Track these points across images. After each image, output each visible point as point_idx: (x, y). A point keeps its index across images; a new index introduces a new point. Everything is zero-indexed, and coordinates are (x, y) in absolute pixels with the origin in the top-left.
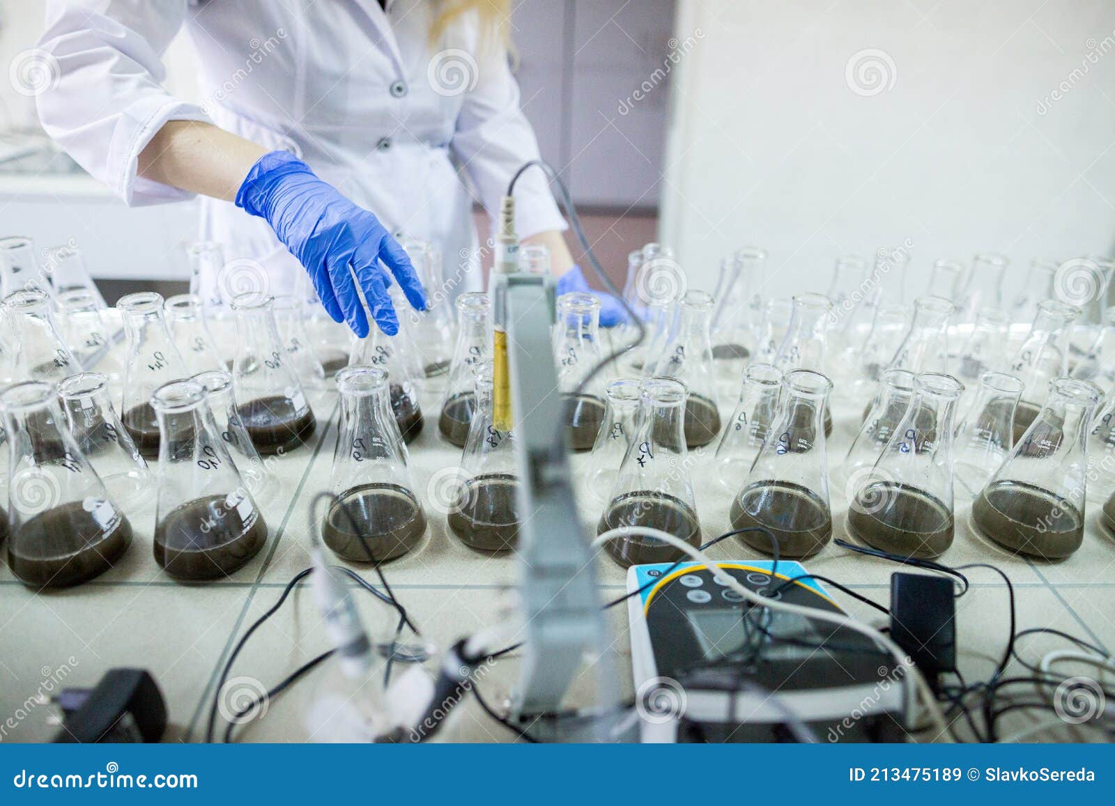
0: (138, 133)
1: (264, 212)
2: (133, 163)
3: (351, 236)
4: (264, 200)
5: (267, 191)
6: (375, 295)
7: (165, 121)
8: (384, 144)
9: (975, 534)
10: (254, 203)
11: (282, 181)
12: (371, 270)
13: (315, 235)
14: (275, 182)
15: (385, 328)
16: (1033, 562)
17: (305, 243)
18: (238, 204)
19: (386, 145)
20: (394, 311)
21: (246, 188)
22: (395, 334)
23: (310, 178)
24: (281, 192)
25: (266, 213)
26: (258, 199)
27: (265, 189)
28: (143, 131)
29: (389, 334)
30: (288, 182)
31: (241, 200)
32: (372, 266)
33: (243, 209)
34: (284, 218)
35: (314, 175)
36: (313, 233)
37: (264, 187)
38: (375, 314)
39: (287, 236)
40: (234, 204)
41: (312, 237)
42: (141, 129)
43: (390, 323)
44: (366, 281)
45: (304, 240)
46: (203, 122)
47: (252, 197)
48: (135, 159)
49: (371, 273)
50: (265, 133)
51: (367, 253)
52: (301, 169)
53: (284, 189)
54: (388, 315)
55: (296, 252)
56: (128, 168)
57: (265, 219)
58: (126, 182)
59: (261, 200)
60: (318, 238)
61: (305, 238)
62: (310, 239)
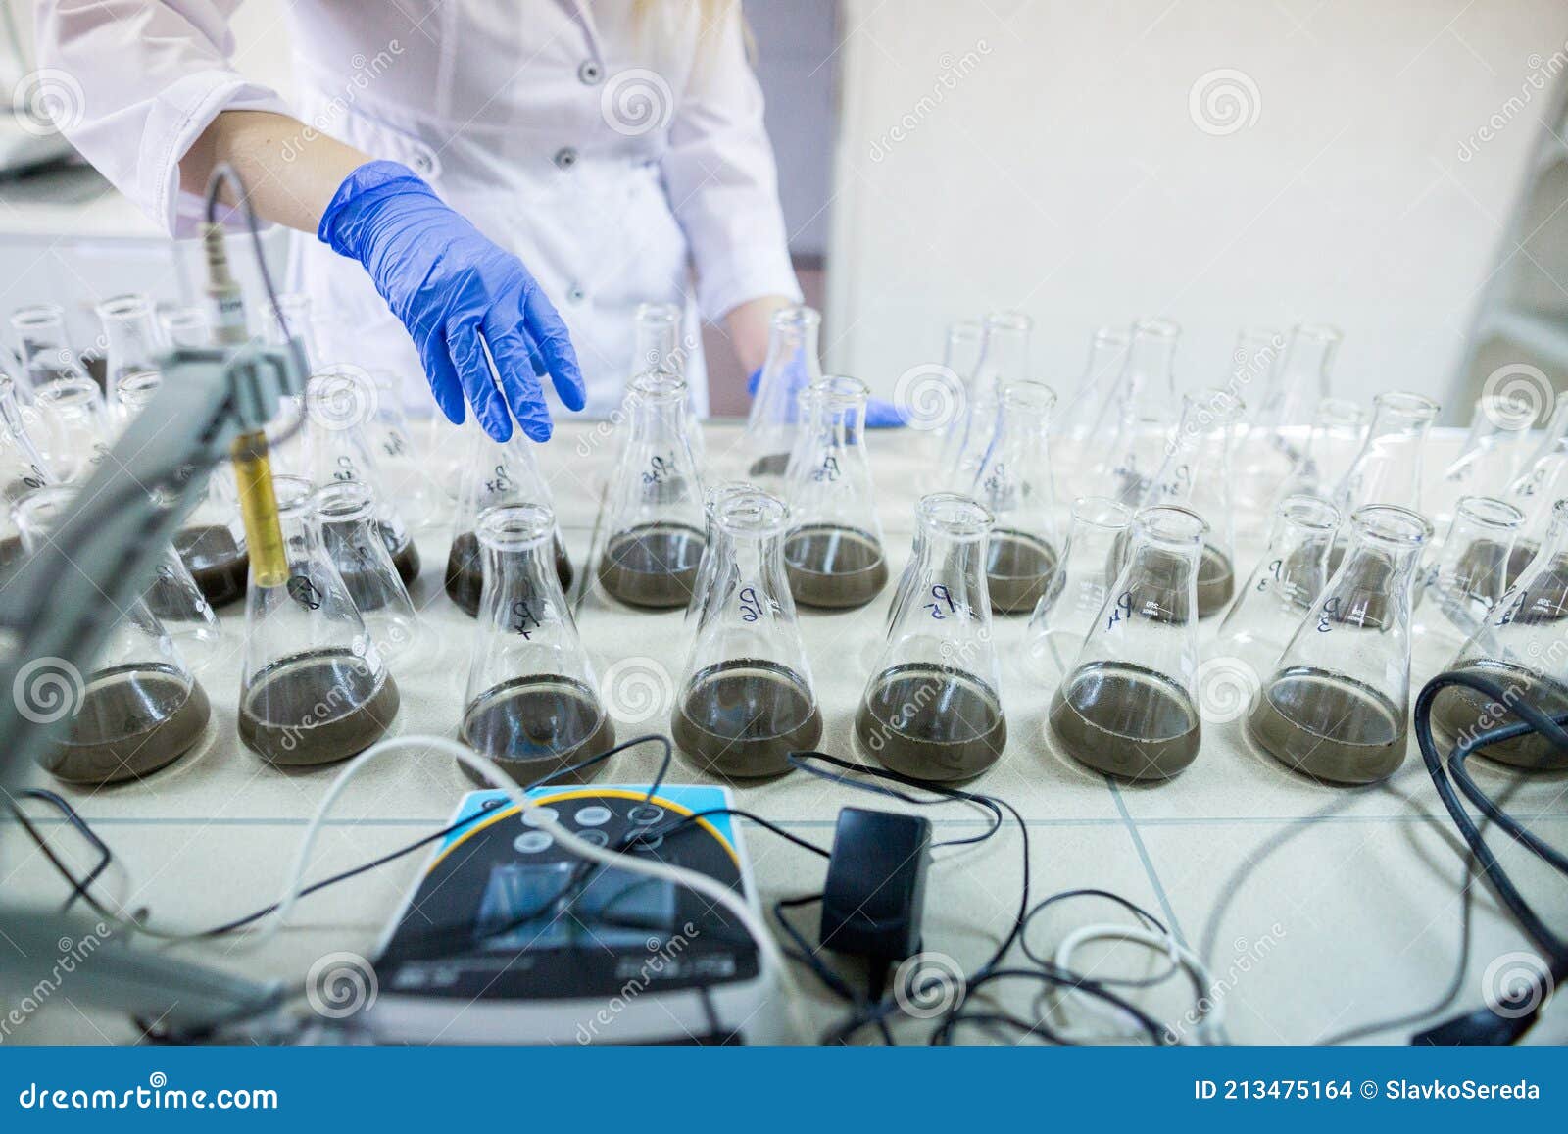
0: (180, 127)
1: (359, 252)
2: (173, 173)
3: (482, 289)
4: (359, 233)
5: (364, 220)
6: (517, 380)
7: (219, 111)
8: (565, 158)
9: (1047, 742)
10: (344, 237)
11: (386, 205)
12: (511, 342)
13: (428, 288)
14: (376, 206)
15: (531, 431)
16: (1118, 786)
17: (412, 298)
18: (321, 238)
19: (568, 161)
20: (545, 405)
21: (335, 213)
22: (545, 440)
23: (428, 202)
24: (382, 222)
25: (361, 254)
26: (349, 232)
27: (362, 216)
28: (185, 125)
29: (536, 438)
30: (396, 206)
31: (326, 233)
32: (513, 335)
33: (329, 246)
34: (385, 260)
35: (437, 199)
36: (424, 284)
37: (359, 212)
38: (517, 410)
39: (388, 286)
40: (316, 236)
41: (424, 289)
42: (183, 123)
43: (540, 423)
44: (503, 358)
45: (410, 295)
46: (281, 115)
47: (340, 230)
48: (175, 167)
49: (512, 347)
50: (388, 136)
51: (508, 317)
52: (418, 187)
53: (389, 217)
54: (536, 410)
55: (399, 311)
56: (167, 179)
57: (360, 262)
58: (165, 202)
59: (354, 233)
60: (430, 291)
61: (413, 290)
62: (420, 292)
